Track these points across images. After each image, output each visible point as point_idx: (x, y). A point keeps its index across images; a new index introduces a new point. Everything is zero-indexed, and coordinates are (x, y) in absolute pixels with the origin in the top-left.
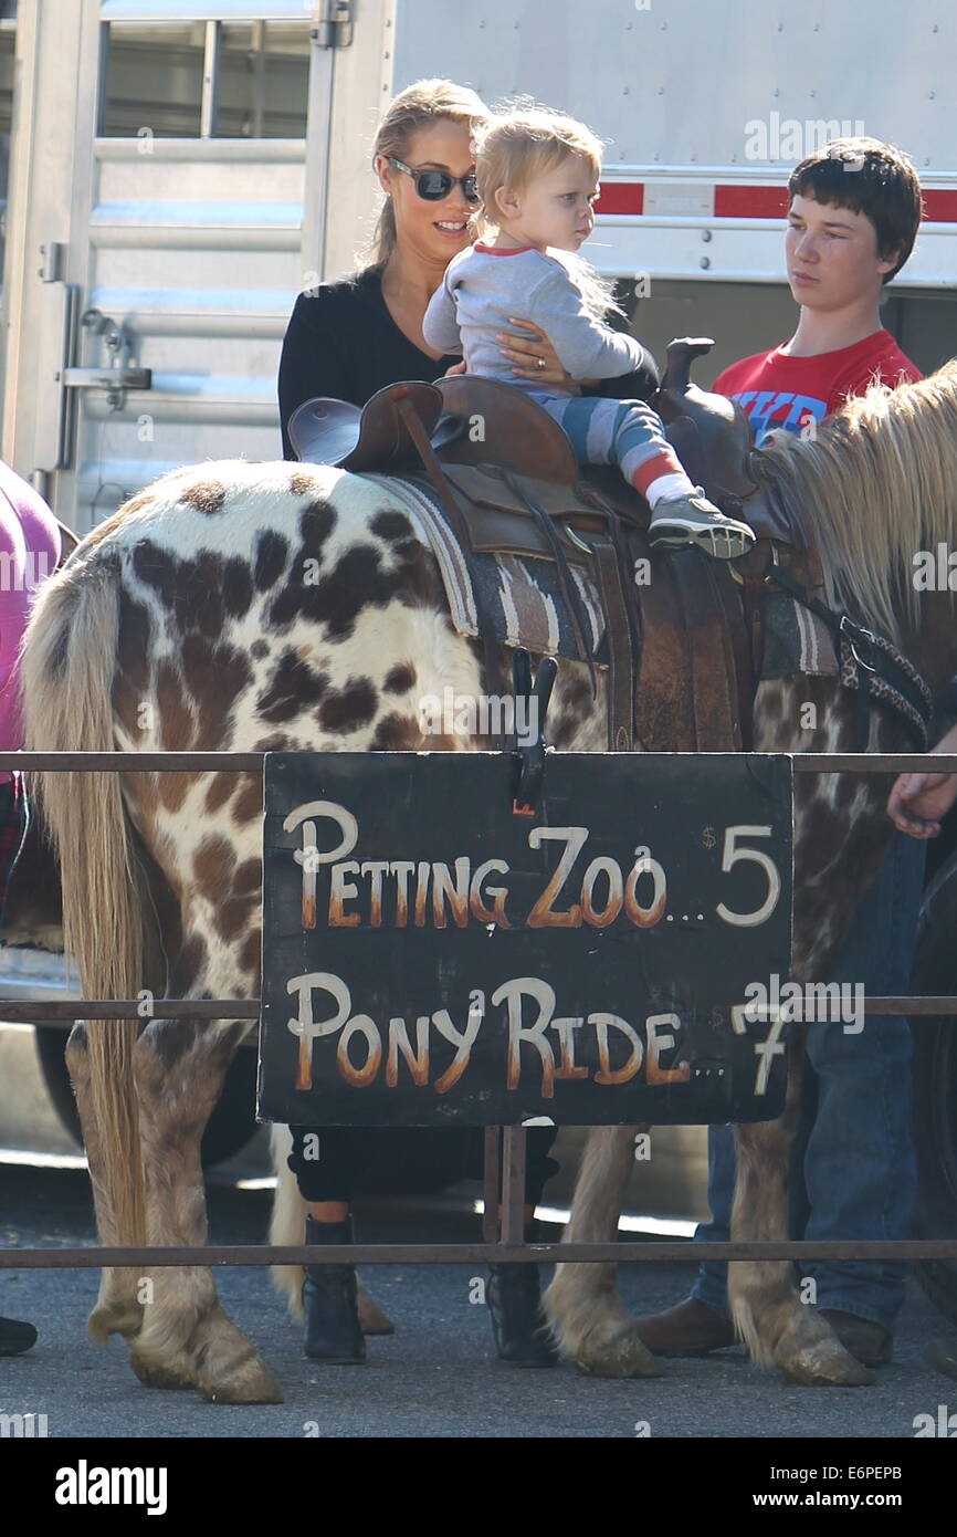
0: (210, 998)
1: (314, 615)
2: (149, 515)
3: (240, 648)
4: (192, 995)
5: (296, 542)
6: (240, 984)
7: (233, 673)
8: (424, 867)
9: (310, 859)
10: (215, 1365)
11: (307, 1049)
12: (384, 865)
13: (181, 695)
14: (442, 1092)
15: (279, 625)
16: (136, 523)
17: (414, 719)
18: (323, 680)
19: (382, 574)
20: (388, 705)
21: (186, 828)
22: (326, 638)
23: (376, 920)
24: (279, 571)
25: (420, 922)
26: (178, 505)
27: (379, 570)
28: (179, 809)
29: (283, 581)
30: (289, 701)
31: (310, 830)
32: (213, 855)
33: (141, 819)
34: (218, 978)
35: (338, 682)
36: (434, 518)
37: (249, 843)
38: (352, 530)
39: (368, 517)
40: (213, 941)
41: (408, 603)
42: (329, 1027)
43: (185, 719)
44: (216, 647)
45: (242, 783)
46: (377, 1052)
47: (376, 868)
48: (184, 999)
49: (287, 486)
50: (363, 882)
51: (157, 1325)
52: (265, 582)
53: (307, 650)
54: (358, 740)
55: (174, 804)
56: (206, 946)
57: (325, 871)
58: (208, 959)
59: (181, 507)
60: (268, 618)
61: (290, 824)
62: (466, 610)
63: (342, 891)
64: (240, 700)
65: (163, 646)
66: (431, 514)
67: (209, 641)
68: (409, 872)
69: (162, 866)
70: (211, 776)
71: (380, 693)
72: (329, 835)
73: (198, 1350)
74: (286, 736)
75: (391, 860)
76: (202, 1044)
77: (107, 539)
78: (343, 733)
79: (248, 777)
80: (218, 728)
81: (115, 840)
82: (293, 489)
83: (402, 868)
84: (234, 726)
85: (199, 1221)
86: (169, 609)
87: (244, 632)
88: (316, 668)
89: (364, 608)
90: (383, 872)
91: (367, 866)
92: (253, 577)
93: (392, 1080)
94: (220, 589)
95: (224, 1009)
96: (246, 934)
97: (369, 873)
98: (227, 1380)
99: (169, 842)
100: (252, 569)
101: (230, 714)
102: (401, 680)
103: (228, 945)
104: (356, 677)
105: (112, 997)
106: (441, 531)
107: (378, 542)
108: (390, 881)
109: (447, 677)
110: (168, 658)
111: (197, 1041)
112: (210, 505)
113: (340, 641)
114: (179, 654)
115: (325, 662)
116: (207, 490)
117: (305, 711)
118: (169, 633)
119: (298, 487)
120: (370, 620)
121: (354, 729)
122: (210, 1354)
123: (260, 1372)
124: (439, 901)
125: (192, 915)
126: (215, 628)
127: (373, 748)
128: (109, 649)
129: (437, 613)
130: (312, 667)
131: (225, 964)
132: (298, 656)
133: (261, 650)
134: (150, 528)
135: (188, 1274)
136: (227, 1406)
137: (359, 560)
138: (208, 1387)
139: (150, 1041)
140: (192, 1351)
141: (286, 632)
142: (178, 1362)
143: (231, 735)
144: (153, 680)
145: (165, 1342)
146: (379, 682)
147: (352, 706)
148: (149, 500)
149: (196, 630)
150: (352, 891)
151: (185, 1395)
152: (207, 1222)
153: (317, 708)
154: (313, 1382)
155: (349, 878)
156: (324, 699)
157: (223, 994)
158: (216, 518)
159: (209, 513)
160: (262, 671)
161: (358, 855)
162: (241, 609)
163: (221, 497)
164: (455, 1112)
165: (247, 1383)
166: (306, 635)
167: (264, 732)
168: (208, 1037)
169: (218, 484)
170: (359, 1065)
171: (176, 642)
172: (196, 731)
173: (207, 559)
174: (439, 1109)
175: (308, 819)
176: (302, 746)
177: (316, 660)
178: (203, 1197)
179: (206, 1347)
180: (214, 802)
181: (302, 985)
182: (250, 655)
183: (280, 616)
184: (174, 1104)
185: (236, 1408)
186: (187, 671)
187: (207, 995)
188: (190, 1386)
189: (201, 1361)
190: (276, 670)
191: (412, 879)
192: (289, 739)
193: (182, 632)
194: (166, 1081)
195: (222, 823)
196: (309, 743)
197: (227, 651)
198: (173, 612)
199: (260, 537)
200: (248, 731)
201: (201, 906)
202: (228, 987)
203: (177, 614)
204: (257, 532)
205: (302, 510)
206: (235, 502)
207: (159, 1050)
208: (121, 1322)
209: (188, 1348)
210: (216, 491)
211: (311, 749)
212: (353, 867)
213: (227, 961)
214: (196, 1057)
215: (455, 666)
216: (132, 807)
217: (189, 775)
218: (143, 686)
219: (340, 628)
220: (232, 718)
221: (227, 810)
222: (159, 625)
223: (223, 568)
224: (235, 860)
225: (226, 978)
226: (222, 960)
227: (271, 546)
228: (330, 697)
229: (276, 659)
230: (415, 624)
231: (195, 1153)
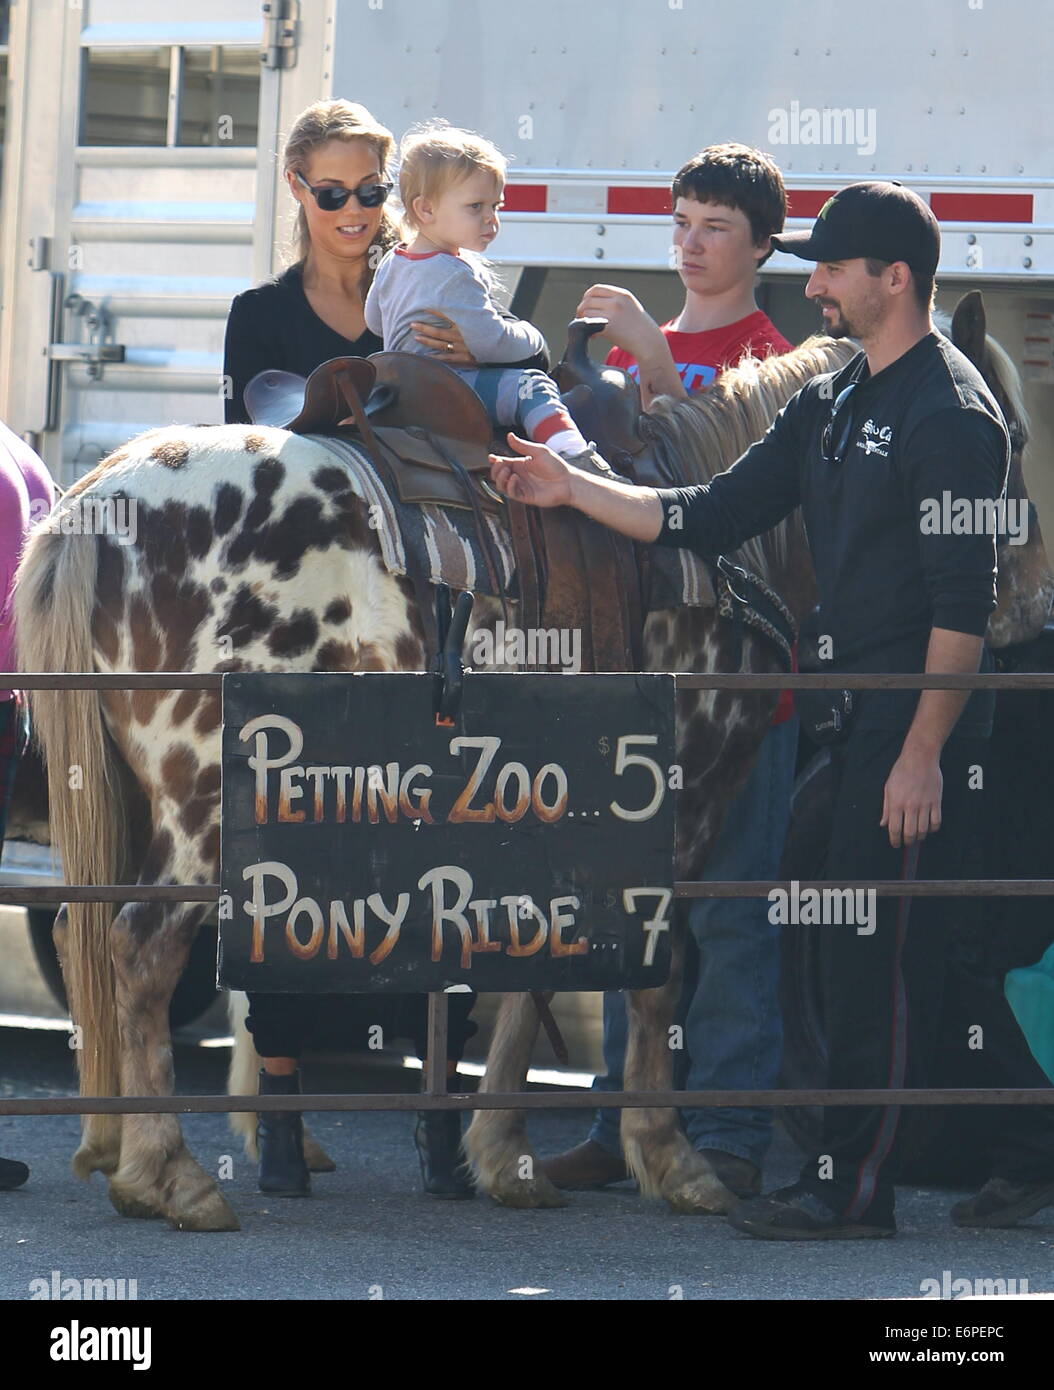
0: (176, 883)
1: (265, 556)
2: (124, 471)
3: (202, 585)
4: (161, 882)
5: (249, 494)
6: (202, 872)
7: (195, 606)
8: (360, 771)
9: (260, 763)
10: (182, 1197)
11: (260, 927)
12: (326, 770)
13: (150, 625)
14: (375, 964)
15: (234, 565)
16: (114, 476)
17: (349, 645)
18: (272, 612)
19: (323, 521)
20: (328, 633)
21: (156, 738)
22: (275, 576)
23: (319, 816)
24: (235, 518)
25: (357, 818)
26: (149, 462)
27: (323, 515)
28: (148, 723)
29: (238, 527)
30: (244, 629)
31: (262, 740)
32: (179, 761)
33: (117, 729)
34: (184, 866)
35: (285, 613)
36: (368, 473)
37: (209, 751)
38: (297, 484)
39: (312, 472)
40: (178, 835)
41: (346, 546)
42: (279, 908)
43: (156, 646)
44: (181, 584)
45: (204, 699)
46: (320, 930)
47: (318, 772)
48: (154, 885)
49: (242, 445)
50: (308, 784)
51: (132, 1164)
52: (223, 528)
53: (259, 586)
54: (302, 663)
55: (145, 718)
56: (173, 840)
57: (274, 775)
58: (175, 851)
59: (151, 464)
60: (225, 559)
61: (244, 735)
62: (396, 552)
63: (290, 792)
64: (202, 629)
65: (136, 583)
66: (366, 470)
67: (174, 578)
68: (347, 776)
69: (136, 771)
70: (177, 693)
71: (321, 623)
72: (278, 742)
73: (167, 1185)
74: (241, 660)
75: (331, 765)
76: (170, 925)
77: (87, 491)
78: (290, 657)
79: (208, 695)
80: (183, 652)
81: (94, 750)
82: (247, 448)
83: (341, 772)
84: (197, 651)
85: (167, 1075)
86: (141, 551)
87: (205, 570)
88: (266, 602)
89: (308, 549)
90: (325, 776)
91: (311, 770)
92: (213, 524)
93: (333, 954)
94: (184, 534)
95: (188, 893)
96: (207, 829)
97: (313, 777)
98: (191, 1211)
99: (141, 751)
100: (212, 516)
101: (193, 640)
102: (339, 612)
103: (192, 838)
104: (301, 610)
105: (90, 883)
106: (374, 484)
107: (319, 494)
108: (330, 783)
109: (378, 609)
110: (139, 593)
111: (165, 921)
112: (176, 462)
113: (288, 579)
114: (149, 588)
115: (274, 597)
116: (173, 449)
117: (257, 638)
118: (141, 571)
119: (251, 446)
120: (313, 561)
121: (298, 653)
122: (177, 1188)
123: (221, 1203)
124: (372, 801)
125: (160, 813)
126: (180, 567)
127: (314, 669)
128: (89, 585)
129: (371, 554)
130: (263, 601)
131: (189, 855)
132: (252, 591)
133: (219, 586)
134: (125, 482)
135: (158, 1121)
136: (191, 1233)
137: (303, 508)
138: (175, 1217)
139: (125, 920)
140: (162, 1185)
141: (241, 570)
142: (149, 1195)
143: (193, 659)
144: (126, 611)
145: (138, 1179)
146: (320, 614)
147: (296, 634)
148: (124, 457)
149: (164, 569)
150: (298, 792)
151: (155, 1224)
152: (174, 1076)
153: (267, 636)
154: (266, 1212)
155: (295, 780)
156: (273, 628)
157: (187, 881)
158: (181, 472)
159: (175, 468)
160: (220, 604)
161: (303, 760)
162: (202, 551)
163: (186, 454)
164: (387, 980)
165: (209, 1213)
166: (258, 573)
167: (225, 655)
168: (174, 917)
169: (183, 444)
170: (305, 940)
171: (147, 579)
172: (164, 655)
173: (173, 508)
174: (373, 979)
175: (261, 730)
176: (255, 668)
177: (267, 594)
178: (171, 1054)
179: (173, 1183)
180: (179, 716)
181: (256, 873)
182: (210, 591)
183: (236, 557)
184: (145, 975)
185: (200, 1235)
186: (157, 604)
187: (174, 881)
188: (160, 1216)
189: (169, 1194)
190: (232, 604)
191: (350, 782)
192: (243, 663)
193: (151, 569)
194: (139, 955)
195: (187, 734)
196: (261, 666)
197: (190, 587)
198: (144, 553)
199: (219, 489)
200: (210, 653)
201: (168, 806)
202: (192, 874)
203: (148, 554)
204: (217, 485)
205: (254, 467)
206: (197, 459)
207: (133, 928)
208: (99, 1162)
209: (159, 1183)
210: (181, 450)
211: (262, 671)
212: (299, 771)
213: (191, 853)
214: (165, 935)
215: (385, 600)
216: (109, 720)
217: (158, 692)
219: (287, 568)
220: (195, 644)
221: (190, 723)
222: (131, 565)
223: (187, 516)
224: (196, 765)
225: (190, 868)
226: (186, 852)
227: (228, 497)
228: (278, 626)
229: (232, 594)
230: (351, 564)
231: (163, 1016)
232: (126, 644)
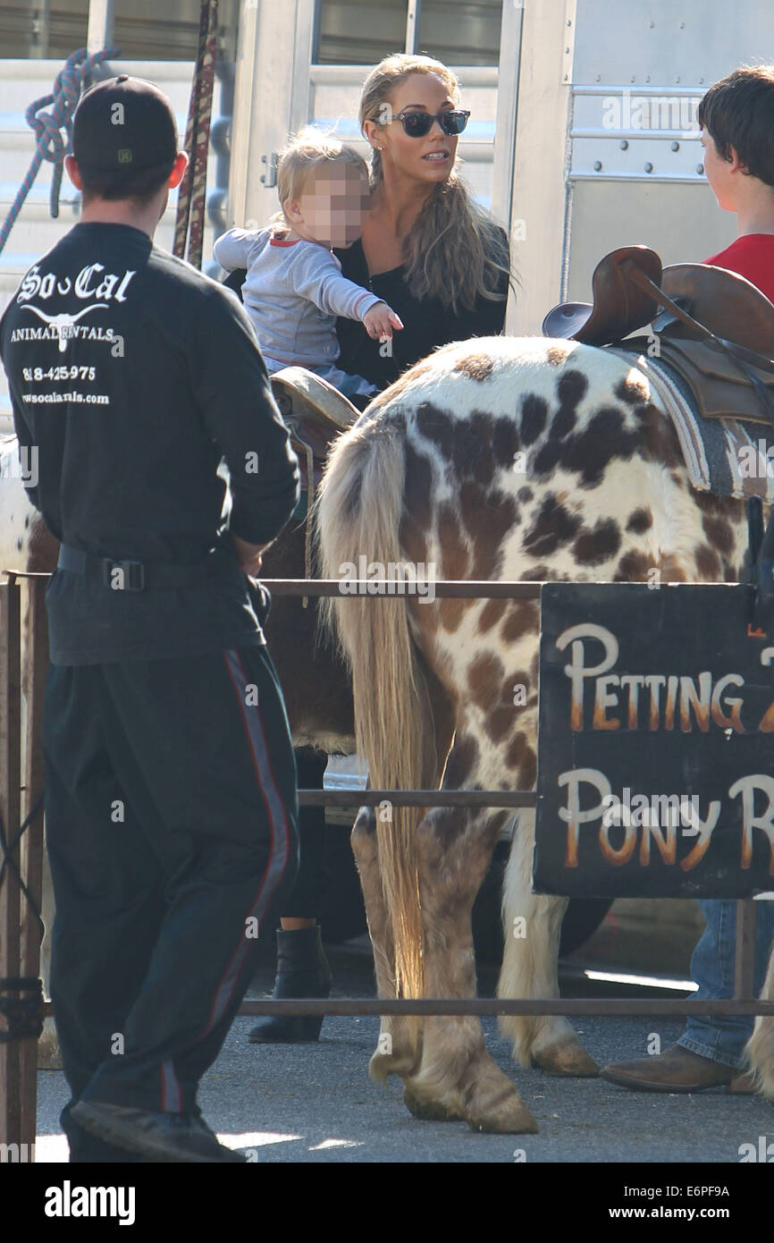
0: (481, 789)
1: (570, 466)
2: (428, 382)
3: (509, 494)
4: (466, 787)
5: (554, 405)
6: (506, 779)
8: (673, 680)
9: (576, 671)
10: (482, 1100)
11: (574, 833)
12: (640, 679)
13: (458, 533)
14: (686, 870)
15: (541, 474)
16: (417, 389)
17: (651, 556)
18: (577, 521)
19: (626, 432)
20: (631, 542)
21: (462, 646)
22: (580, 485)
23: (633, 723)
24: (540, 428)
25: (670, 726)
26: (453, 373)
27: (624, 429)
28: (456, 630)
29: (544, 437)
30: (550, 538)
31: (578, 649)
32: (485, 669)
33: (423, 637)
34: (488, 772)
35: (589, 522)
36: (670, 390)
38: (598, 397)
39: (614, 384)
40: (484, 743)
42: (592, 815)
43: (463, 553)
44: (488, 493)
45: (510, 608)
46: (632, 837)
47: (633, 681)
48: (459, 790)
49: (545, 358)
50: (622, 693)
51: (433, 1066)
52: (529, 438)
53: (564, 495)
54: (603, 573)
55: (452, 626)
56: (478, 746)
57: (590, 684)
58: (479, 757)
59: (456, 376)
60: (532, 468)
61: (561, 643)
62: (700, 467)
63: (605, 700)
64: (509, 537)
65: (444, 491)
66: (668, 386)
67: (481, 486)
68: (661, 685)
69: (441, 677)
70: (484, 602)
71: (623, 532)
72: (594, 652)
73: (468, 1087)
74: (546, 568)
75: (646, 673)
76: (473, 829)
77: (393, 402)
78: (593, 565)
79: (515, 603)
80: (490, 561)
81: (401, 657)
82: (550, 361)
83: (655, 681)
84: (503, 559)
85: (469, 978)
86: (448, 461)
88: (572, 511)
89: (611, 460)
90: (639, 684)
91: (626, 679)
92: (519, 434)
93: (645, 859)
94: (491, 444)
95: (493, 799)
96: (512, 736)
97: (627, 686)
98: (492, 1113)
99: (448, 658)
100: (518, 426)
101: (500, 549)
102: (640, 522)
103: (497, 745)
104: (604, 518)
105: (397, 786)
106: (677, 400)
107: (622, 405)
108: (644, 692)
109: (676, 521)
110: (447, 502)
111: (469, 826)
112: (481, 374)
113: (592, 487)
114: (457, 498)
115: (579, 506)
116: (477, 361)
117: (563, 546)
118: (449, 481)
119: (553, 358)
120: (617, 470)
121: (601, 561)
122: (478, 1090)
123: (520, 1107)
124: (685, 709)
125: (465, 720)
126: (488, 476)
127: (617, 578)
128: (397, 494)
129: (664, 468)
130: (569, 509)
131: (494, 761)
132: (557, 500)
133: (526, 495)
134: (430, 393)
135: (460, 1022)
137: (605, 419)
138: (475, 1119)
139: (430, 826)
141: (547, 480)
142: (449, 1097)
143: (501, 567)
144: (434, 520)
145: (438, 1082)
146: (622, 523)
147: (599, 543)
148: (427, 370)
149: (471, 478)
150: (613, 700)
151: (453, 1126)
152: (476, 979)
153: (572, 545)
154: (555, 1116)
155: (611, 689)
156: (578, 537)
157: (492, 786)
158: (486, 385)
159: (480, 380)
160: (527, 513)
161: (618, 669)
162: (509, 462)
163: (490, 367)
164: (697, 887)
165: (508, 1115)
166: (564, 482)
167: (529, 564)
168: (478, 823)
169: (486, 357)
170: (618, 847)
171: (454, 488)
172: (471, 563)
173: (479, 419)
174: (683, 885)
175: (578, 639)
176: (560, 575)
177: (572, 504)
178: (473, 958)
179: (474, 1085)
180: (486, 623)
181: (571, 779)
182: (517, 500)
183: (542, 467)
184: (449, 880)
185: (501, 1137)
186: (465, 513)
187: (478, 787)
189: (470, 1097)
190: (540, 512)
191: (663, 690)
192: (549, 571)
193: (459, 480)
194: (443, 859)
195: (493, 641)
196: (566, 574)
197: (497, 496)
198: (451, 462)
199: (524, 400)
200: (515, 565)
201: (474, 713)
202: (497, 780)
203: (455, 464)
204: (521, 396)
205: (558, 378)
206: (502, 372)
207: (437, 834)
208: (398, 1065)
209: (460, 1085)
210: (485, 363)
211: (567, 580)
212: (614, 679)
213: (496, 759)
214: (469, 839)
215: (681, 512)
216: (415, 628)
217: (464, 601)
218: (427, 525)
219: (592, 478)
220: (502, 553)
221: (497, 630)
222: (439, 474)
223: (493, 426)
224: (503, 674)
225: (495, 774)
226: (491, 759)
227: (533, 408)
228: (582, 535)
229: (539, 503)
230: (649, 474)
231: (467, 920)
232: (434, 551)
